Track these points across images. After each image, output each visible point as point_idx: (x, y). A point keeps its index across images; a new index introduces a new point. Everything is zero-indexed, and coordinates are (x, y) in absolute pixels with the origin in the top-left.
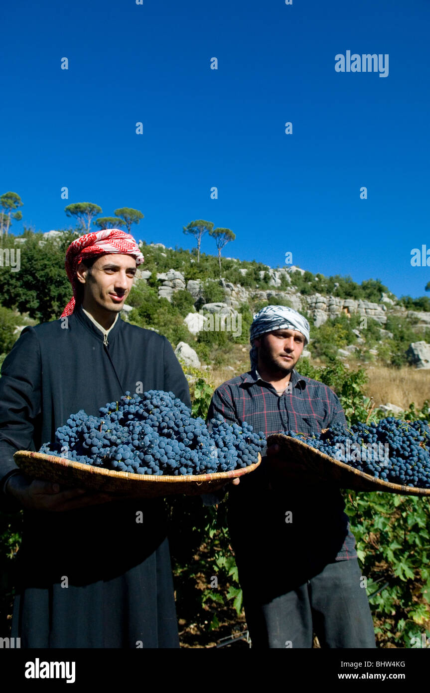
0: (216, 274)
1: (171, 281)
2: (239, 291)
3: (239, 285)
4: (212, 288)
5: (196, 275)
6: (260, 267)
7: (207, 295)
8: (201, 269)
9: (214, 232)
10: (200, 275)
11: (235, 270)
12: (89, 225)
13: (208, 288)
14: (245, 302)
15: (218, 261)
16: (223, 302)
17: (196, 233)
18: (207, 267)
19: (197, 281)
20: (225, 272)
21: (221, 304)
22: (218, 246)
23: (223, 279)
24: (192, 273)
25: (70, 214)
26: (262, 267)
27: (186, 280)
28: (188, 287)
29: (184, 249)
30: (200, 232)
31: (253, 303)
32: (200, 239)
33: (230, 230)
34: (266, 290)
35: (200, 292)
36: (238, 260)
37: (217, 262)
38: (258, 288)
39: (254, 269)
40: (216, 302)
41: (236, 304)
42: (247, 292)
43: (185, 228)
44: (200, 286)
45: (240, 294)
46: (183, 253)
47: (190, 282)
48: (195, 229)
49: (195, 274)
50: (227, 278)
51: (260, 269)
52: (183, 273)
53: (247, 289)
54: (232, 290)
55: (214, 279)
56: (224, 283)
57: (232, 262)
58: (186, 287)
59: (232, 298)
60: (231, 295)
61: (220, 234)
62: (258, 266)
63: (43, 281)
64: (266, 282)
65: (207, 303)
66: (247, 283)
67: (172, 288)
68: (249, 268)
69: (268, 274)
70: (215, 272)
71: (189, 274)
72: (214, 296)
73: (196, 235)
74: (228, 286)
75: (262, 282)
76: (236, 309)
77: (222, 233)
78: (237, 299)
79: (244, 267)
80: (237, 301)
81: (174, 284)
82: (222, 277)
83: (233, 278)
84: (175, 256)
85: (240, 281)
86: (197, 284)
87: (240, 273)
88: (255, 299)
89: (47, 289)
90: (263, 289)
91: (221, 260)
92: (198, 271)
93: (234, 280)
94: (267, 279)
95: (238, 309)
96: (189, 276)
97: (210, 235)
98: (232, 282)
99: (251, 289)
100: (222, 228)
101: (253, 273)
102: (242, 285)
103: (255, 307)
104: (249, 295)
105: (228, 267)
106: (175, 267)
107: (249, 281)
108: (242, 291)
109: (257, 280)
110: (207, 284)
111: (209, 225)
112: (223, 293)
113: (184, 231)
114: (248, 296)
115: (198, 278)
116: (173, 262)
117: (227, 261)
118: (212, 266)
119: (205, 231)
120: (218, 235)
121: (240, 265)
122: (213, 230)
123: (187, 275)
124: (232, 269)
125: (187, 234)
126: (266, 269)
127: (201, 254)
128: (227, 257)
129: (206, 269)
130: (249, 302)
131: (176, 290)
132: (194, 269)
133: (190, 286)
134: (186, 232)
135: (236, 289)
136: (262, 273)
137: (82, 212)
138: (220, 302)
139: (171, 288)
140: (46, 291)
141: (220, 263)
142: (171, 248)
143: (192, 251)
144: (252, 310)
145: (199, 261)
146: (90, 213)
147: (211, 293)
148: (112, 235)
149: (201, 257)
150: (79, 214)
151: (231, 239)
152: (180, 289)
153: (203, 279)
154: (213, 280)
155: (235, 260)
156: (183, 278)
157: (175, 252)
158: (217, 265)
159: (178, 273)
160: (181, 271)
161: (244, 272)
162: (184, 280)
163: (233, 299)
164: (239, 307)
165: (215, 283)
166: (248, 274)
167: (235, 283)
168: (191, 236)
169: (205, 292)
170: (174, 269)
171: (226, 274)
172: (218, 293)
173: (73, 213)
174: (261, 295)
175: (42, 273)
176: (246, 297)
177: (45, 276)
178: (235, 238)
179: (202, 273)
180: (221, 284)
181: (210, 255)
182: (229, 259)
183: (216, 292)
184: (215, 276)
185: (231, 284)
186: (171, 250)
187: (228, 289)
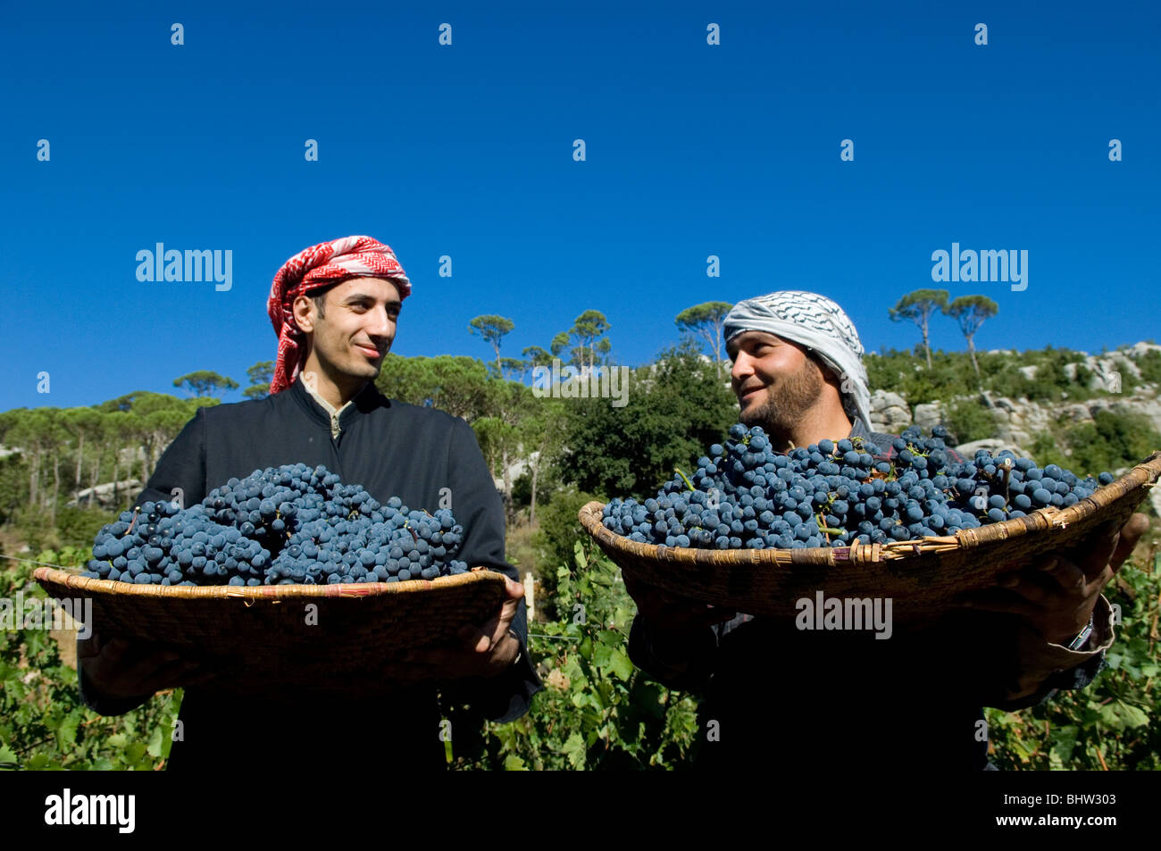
0: (972, 385)
1: (881, 412)
2: (1026, 412)
3: (1023, 400)
4: (965, 414)
5: (930, 394)
6: (1063, 358)
7: (957, 430)
8: (938, 380)
9: (953, 307)
10: (936, 393)
11: (1010, 372)
12: (718, 339)
13: (958, 413)
14: (1044, 431)
15: (971, 361)
16: (995, 437)
17: (916, 314)
18: (950, 376)
19: (934, 405)
20: (989, 380)
21: (990, 442)
22: (964, 331)
23: (987, 393)
24: (920, 391)
25: (684, 326)
26: (1068, 357)
27: (911, 405)
28: (917, 419)
29: (899, 350)
30: (923, 313)
31: (1061, 431)
32: (925, 326)
33: (985, 297)
34: (1086, 400)
35: (942, 423)
36: (1014, 352)
37: (968, 363)
38: (1067, 399)
39: (1052, 364)
40: (981, 438)
41: (1023, 438)
42: (1045, 411)
43: (893, 310)
44: (942, 414)
45: (1030, 416)
46: (898, 357)
47: (920, 408)
48: (913, 308)
49: (926, 391)
50: (996, 390)
51: (1064, 361)
52: (903, 394)
53: (1043, 405)
54: (1011, 411)
55: (968, 396)
56: (991, 400)
57: (1002, 356)
58: (913, 419)
59: (1012, 427)
60: (1010, 421)
61: (964, 308)
62: (1058, 355)
63: (637, 439)
64: (1084, 385)
65: (962, 442)
66: (1039, 393)
67: (886, 424)
68: (1041, 363)
69: (1083, 367)
70: (967, 382)
71: (914, 393)
72: (974, 428)
73: (917, 320)
74: (999, 405)
75: (1074, 387)
76: (1025, 448)
77: (968, 306)
78: (1025, 428)
79: (1029, 363)
80: (1024, 430)
81: (889, 417)
82: (985, 389)
83: (1009, 388)
84: (884, 365)
85: (1024, 391)
86: (934, 410)
87: (1022, 375)
88: (1065, 423)
89: (646, 453)
90: (1078, 398)
91: (977, 358)
92: (933, 386)
93: (1011, 391)
94: (1083, 378)
95: (1030, 446)
96: (916, 398)
97: (944, 313)
98: (1007, 396)
99: (1051, 404)
100: (968, 297)
101: (1051, 371)
102: (1030, 398)
103: (1067, 437)
104: (1049, 415)
105: (994, 368)
106: (884, 385)
107: (1044, 387)
108: (1033, 410)
109: (1063, 382)
110: (955, 407)
111: (939, 297)
112: (992, 420)
113: (892, 317)
114: (1047, 418)
115: (934, 399)
116: (880, 376)
117: (990, 357)
118: (959, 371)
119: (934, 307)
120: (962, 312)
121: (1019, 359)
122: (949, 303)
123: (911, 396)
124: (1005, 370)
125: (899, 321)
126: (1078, 359)
127: (935, 353)
128: (990, 349)
129: (949, 379)
130: (1053, 430)
131: (894, 428)
132: (922, 384)
133: (921, 415)
134: (896, 318)
135: (1019, 409)
136: (1071, 369)
137: (704, 320)
138: (988, 437)
139: (883, 426)
140: (645, 456)
141: (975, 362)
142: (874, 352)
143: (917, 351)
144: (1061, 445)
145: (930, 367)
146: (717, 318)
147: (965, 424)
148: (361, 245)
149: (935, 358)
150: (700, 324)
151: (991, 314)
152: (901, 424)
153: (944, 398)
154: (966, 398)
155: (1008, 353)
156: (903, 403)
157: (883, 358)
158: (970, 367)
159: (892, 396)
160: (899, 391)
161: (1029, 372)
162: (906, 407)
163: (1015, 430)
164: (1032, 443)
165: (971, 402)
166: (1041, 376)
167: (1014, 397)
168: (906, 323)
169: (954, 423)
170: (884, 388)
171: (993, 382)
172: (979, 420)
173: (689, 324)
174: (1077, 412)
175: (634, 427)
176: (1043, 421)
177: (638, 431)
178: (998, 309)
179: (940, 388)
180: (983, 402)
181: (953, 351)
182: (995, 352)
183: (976, 420)
184: (969, 389)
185: (1006, 400)
186: (874, 356)
187: (1001, 411)
